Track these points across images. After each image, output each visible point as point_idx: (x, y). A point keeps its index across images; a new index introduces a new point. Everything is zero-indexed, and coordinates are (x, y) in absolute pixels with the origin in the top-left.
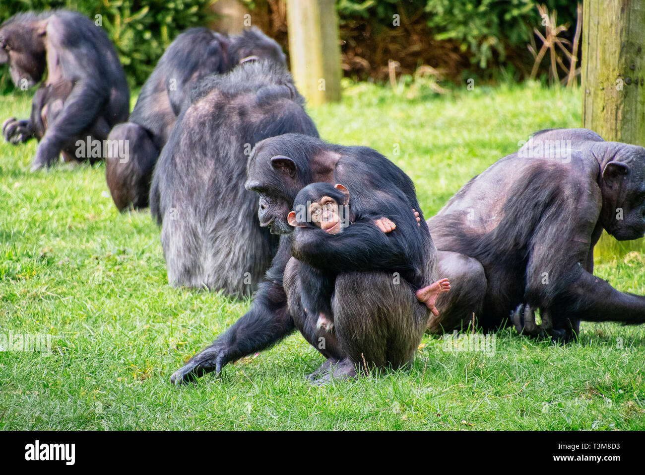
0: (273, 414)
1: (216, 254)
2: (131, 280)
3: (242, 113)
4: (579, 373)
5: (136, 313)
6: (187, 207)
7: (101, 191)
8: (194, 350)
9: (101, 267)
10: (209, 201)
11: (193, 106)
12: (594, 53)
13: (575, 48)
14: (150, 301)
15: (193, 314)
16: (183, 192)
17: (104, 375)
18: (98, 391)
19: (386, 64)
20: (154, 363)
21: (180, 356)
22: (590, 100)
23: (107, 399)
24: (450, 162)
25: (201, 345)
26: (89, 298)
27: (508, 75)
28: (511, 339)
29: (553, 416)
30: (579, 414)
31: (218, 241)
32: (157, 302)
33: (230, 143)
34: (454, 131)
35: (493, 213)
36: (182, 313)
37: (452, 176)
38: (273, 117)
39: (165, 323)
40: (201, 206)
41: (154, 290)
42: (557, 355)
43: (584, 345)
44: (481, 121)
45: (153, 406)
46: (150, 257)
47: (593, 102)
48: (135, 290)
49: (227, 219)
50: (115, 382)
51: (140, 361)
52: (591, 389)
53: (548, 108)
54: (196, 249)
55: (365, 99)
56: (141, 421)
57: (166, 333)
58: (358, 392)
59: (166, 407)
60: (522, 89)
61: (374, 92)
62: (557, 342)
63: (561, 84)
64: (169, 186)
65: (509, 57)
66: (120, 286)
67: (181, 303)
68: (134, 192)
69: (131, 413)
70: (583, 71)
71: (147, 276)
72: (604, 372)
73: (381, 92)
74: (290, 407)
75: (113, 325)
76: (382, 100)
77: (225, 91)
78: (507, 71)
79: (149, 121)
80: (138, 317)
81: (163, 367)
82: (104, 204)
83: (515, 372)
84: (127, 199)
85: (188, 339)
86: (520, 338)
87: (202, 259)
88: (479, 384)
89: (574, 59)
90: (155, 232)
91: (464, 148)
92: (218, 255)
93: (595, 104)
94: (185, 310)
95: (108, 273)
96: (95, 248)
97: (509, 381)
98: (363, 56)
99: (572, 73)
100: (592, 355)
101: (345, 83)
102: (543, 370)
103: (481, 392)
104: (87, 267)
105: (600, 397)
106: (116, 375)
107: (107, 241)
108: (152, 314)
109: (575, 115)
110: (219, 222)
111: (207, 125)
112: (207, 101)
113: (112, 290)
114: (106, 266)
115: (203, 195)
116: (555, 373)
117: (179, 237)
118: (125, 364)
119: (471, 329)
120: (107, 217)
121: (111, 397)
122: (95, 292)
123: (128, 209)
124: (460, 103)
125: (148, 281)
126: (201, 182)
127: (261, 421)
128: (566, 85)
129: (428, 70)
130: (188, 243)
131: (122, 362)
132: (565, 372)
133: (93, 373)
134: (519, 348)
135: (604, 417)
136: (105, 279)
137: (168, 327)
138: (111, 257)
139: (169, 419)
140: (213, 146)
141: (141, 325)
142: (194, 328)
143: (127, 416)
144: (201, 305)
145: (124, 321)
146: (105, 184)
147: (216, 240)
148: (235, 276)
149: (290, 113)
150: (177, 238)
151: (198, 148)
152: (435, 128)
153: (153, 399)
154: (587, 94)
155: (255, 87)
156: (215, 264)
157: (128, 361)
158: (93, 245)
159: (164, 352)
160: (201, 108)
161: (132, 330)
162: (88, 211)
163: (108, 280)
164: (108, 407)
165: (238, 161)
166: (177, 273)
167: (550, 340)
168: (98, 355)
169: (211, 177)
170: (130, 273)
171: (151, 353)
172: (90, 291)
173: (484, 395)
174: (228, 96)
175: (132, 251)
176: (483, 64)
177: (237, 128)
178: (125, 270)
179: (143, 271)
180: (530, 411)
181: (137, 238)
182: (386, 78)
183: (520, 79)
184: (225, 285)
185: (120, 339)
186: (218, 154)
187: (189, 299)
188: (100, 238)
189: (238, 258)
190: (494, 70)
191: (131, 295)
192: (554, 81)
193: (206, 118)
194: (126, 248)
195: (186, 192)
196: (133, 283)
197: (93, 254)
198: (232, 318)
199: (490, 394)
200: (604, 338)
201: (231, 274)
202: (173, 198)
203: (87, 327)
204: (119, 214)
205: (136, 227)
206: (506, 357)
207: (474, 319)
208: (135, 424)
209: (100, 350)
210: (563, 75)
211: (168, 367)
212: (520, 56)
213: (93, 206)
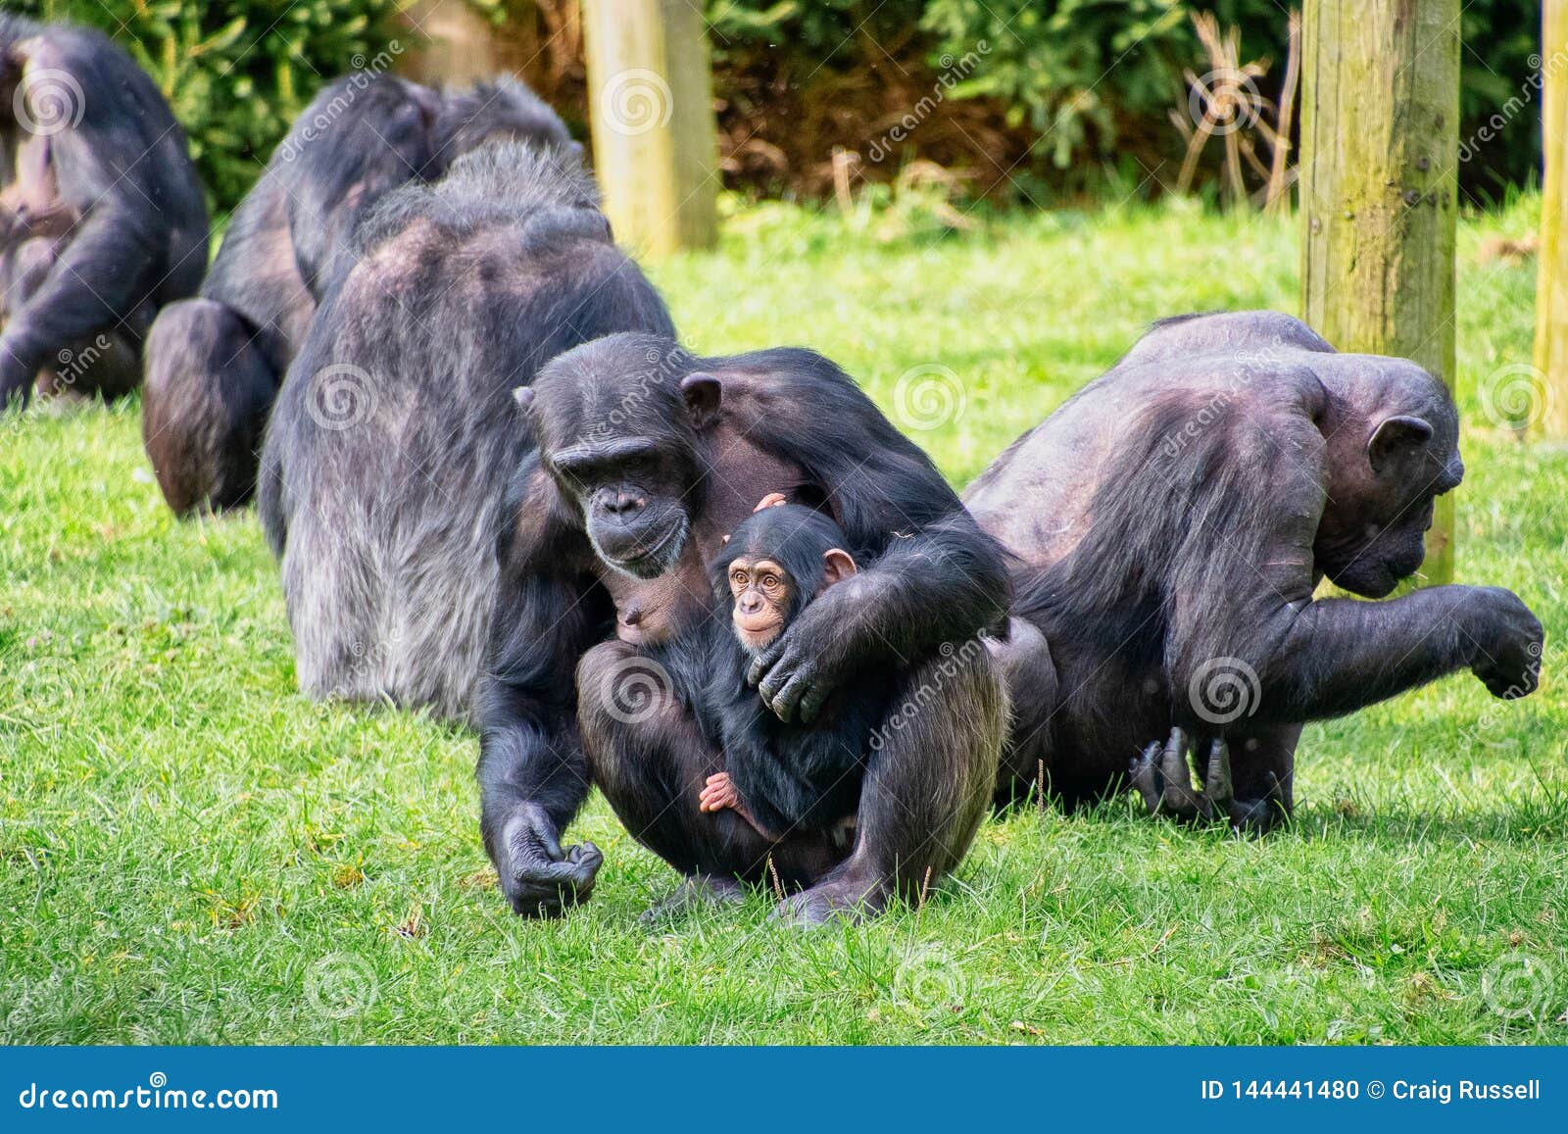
0: (552, 1008)
1: (414, 620)
2: (206, 683)
3: (490, 272)
4: (1295, 905)
5: (216, 764)
6: (347, 501)
7: (131, 466)
8: (360, 853)
9: (132, 653)
10: (403, 487)
11: (366, 258)
12: (1330, 130)
13: (1285, 116)
14: (251, 736)
15: (358, 765)
16: (340, 465)
17: (138, 916)
18: (123, 956)
19: (828, 159)
20: (261, 886)
21: (326, 868)
22: (1320, 244)
23: (147, 973)
24: (983, 394)
25: (378, 842)
26: (102, 729)
27: (1121, 184)
28: (1132, 825)
29: (1233, 1009)
30: (1297, 1003)
31: (421, 586)
32: (270, 736)
33: (458, 348)
34: (991, 318)
35: (1064, 518)
36: (331, 763)
37: (989, 428)
38: (565, 281)
39: (288, 787)
40: (383, 499)
41: (263, 708)
42: (1243, 861)
43: (1306, 837)
44: (1059, 295)
45: (260, 991)
46: (251, 628)
47: (1328, 249)
48: (214, 708)
49: (446, 531)
50: (166, 932)
51: (227, 882)
52: (1325, 942)
53: (1220, 264)
54: (370, 604)
55: (776, 243)
56: (231, 1026)
57: (292, 812)
58: (761, 954)
59: (292, 993)
60: (1157, 216)
61: (797, 226)
62: (1242, 830)
63: (1251, 204)
64: (305, 449)
65: (1125, 141)
66: (178, 698)
67: (329, 739)
68: (212, 467)
69: (205, 1008)
70: (1302, 173)
71: (245, 673)
72: (1356, 901)
73: (815, 225)
74: (594, 991)
75: (160, 794)
76: (817, 245)
77: (447, 221)
78: (1122, 176)
79: (244, 298)
80: (223, 775)
81: (283, 895)
82: (139, 498)
83: (1140, 903)
84: (194, 484)
85: (345, 828)
86: (1154, 820)
87: (382, 628)
88: (1054, 934)
89: (1281, 145)
90: (265, 568)
91: (1018, 361)
92: (423, 619)
93: (1333, 254)
94: (339, 755)
95: (149, 666)
96: (116, 607)
97: (1126, 926)
98: (770, 138)
99: (1277, 179)
100: (1326, 860)
101: (728, 202)
102: (1210, 898)
103: (1060, 952)
104: (98, 654)
105: (1346, 964)
106: (168, 917)
107: (147, 591)
108: (257, 766)
109: (1285, 281)
110: (426, 539)
111: (401, 302)
112: (401, 248)
113: (159, 709)
114: (144, 650)
115: (388, 472)
116: (1238, 905)
117: (328, 575)
118: (190, 889)
119: (1035, 799)
120: (146, 530)
121: (155, 970)
122: (116, 714)
123: (197, 510)
124: (1005, 250)
125: (247, 686)
126: (384, 440)
127: (524, 1026)
128: (1262, 206)
129: (929, 171)
130: (348, 589)
131: (184, 883)
132: (1262, 904)
133: (111, 910)
134: (1151, 845)
135: (1357, 1009)
136: (142, 681)
137: (297, 797)
138: (156, 629)
139: (300, 1022)
140: (414, 354)
141: (230, 794)
142: (361, 799)
143: (196, 1014)
144: (377, 745)
145: (188, 782)
146: (141, 450)
147: (417, 583)
148: (461, 673)
149: (607, 273)
150: (323, 577)
151: (380, 359)
152: (945, 312)
153: (258, 973)
154: (1314, 228)
155: (520, 212)
156: (413, 640)
157: (197, 881)
158: (111, 599)
159: (286, 859)
160: (387, 264)
161: (209, 805)
162: (98, 516)
163: (150, 684)
164: (148, 993)
165: (479, 389)
166: (320, 661)
167: (1226, 825)
168: (124, 868)
169: (407, 430)
170: (203, 666)
171: (253, 862)
172: (104, 711)
173: (1067, 958)
174: (451, 233)
175: (207, 613)
176: (1062, 158)
177: (475, 310)
178: (189, 660)
179: (235, 663)
180: (1177, 997)
181: (219, 582)
182: (827, 190)
183: (1152, 195)
184: (437, 694)
185: (179, 827)
186: (428, 374)
187: (348, 730)
188: (127, 581)
189: (471, 628)
190: (1089, 172)
191: (205, 721)
192: (1234, 199)
193: (398, 286)
194: (193, 605)
195: (345, 465)
196: (209, 690)
197: (112, 621)
198: (453, 776)
199: (1081, 956)
200: (1357, 820)
201: (452, 666)
202: (314, 479)
203: (98, 800)
204: (176, 523)
205: (216, 554)
206: (1120, 867)
207: (1041, 775)
208: (215, 1035)
209: (128, 854)
210: (1255, 185)
211: (296, 896)
212: (1151, 137)
213: (112, 503)
